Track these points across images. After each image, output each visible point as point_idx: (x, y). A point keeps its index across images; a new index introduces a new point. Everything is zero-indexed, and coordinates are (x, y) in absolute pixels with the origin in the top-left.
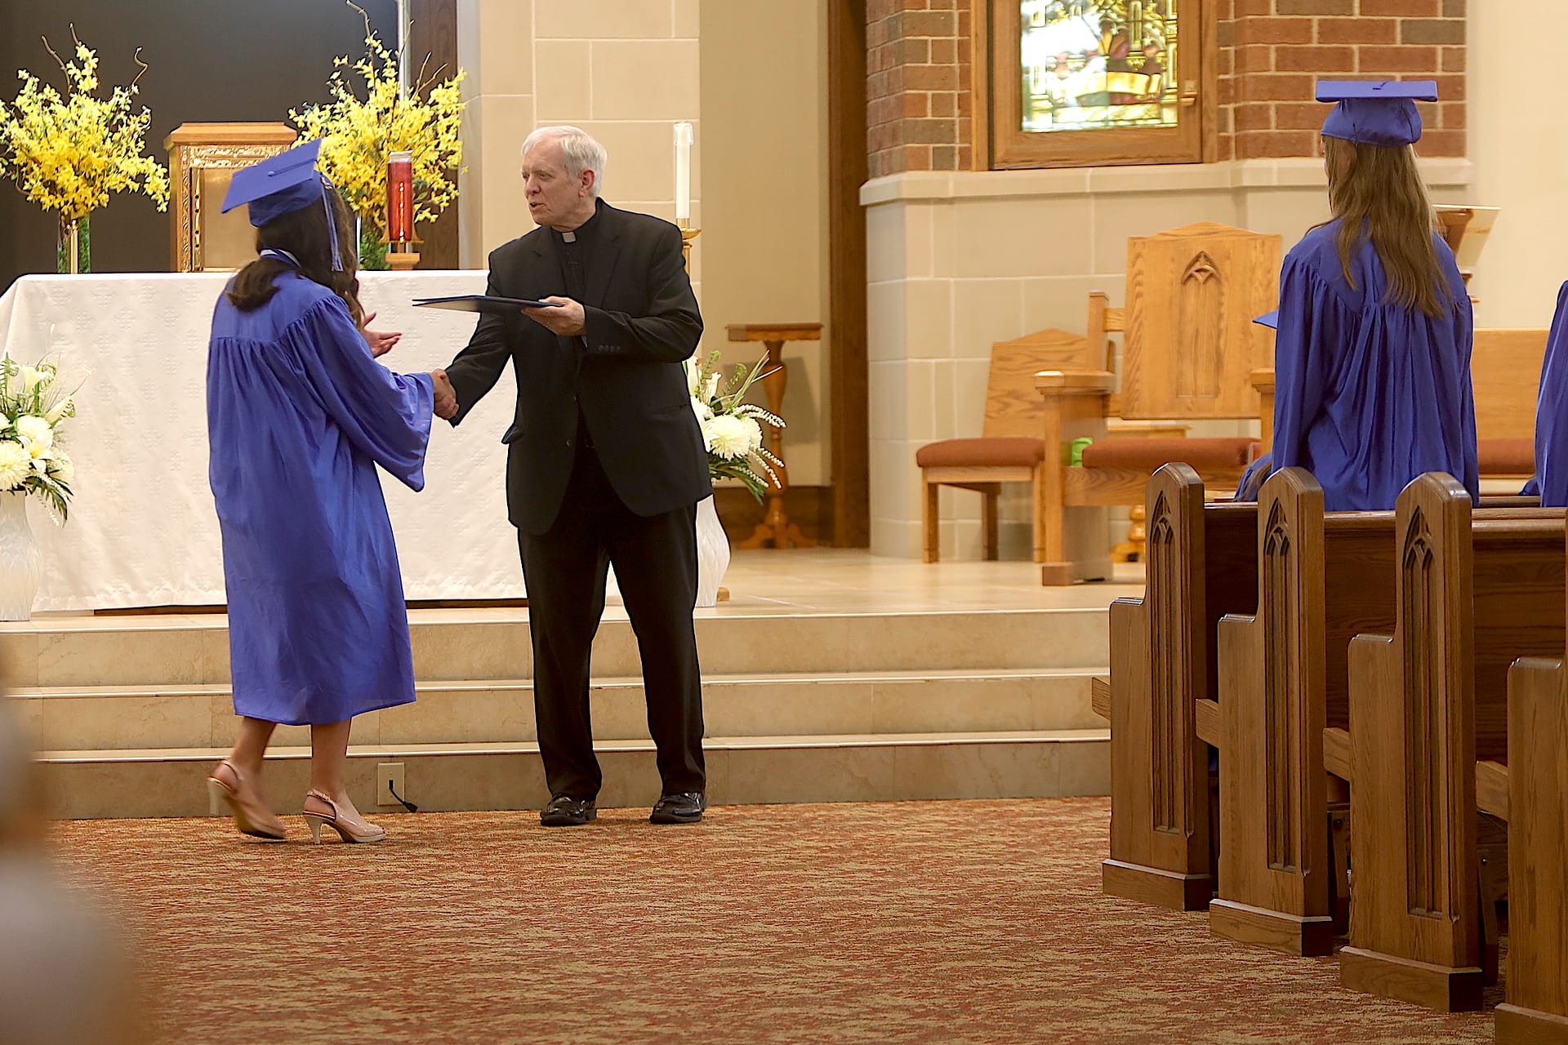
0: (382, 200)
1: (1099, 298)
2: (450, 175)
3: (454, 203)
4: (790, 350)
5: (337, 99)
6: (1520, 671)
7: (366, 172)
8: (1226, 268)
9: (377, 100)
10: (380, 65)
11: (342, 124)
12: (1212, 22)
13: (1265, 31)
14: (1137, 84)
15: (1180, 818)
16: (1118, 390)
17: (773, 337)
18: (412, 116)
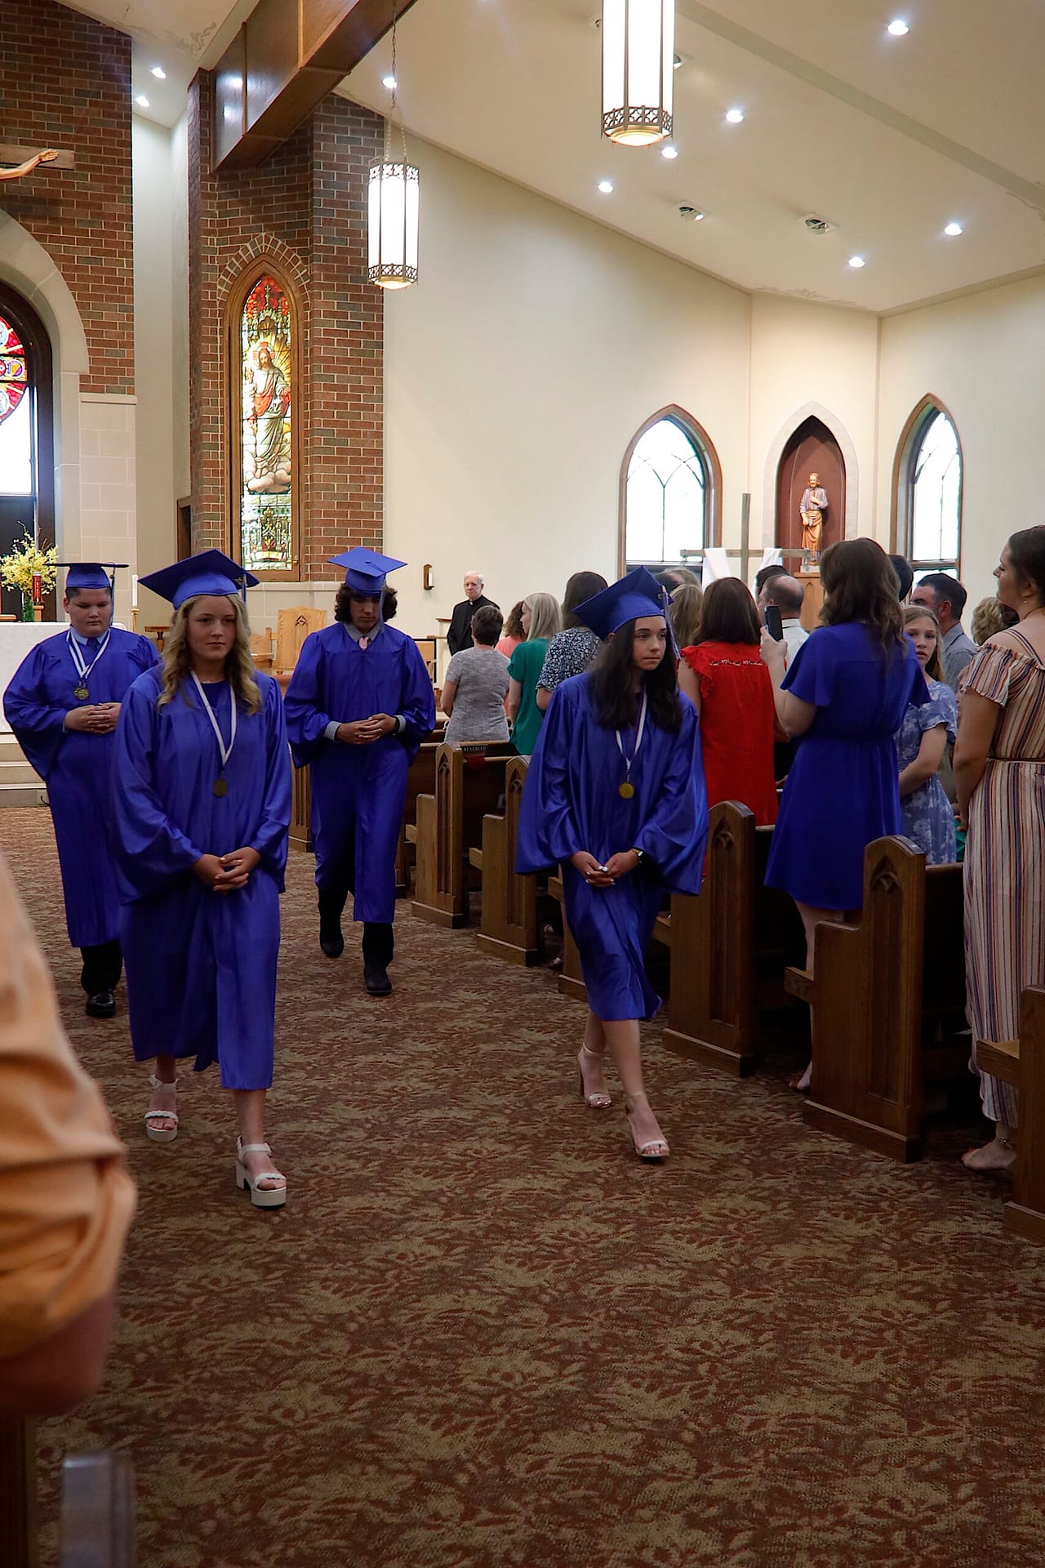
0: (31, 587)
1: (269, 629)
2: (53, 579)
3: (54, 588)
4: (165, 635)
5: (14, 553)
6: (420, 798)
7: (25, 578)
8: (309, 621)
9: (28, 554)
10: (29, 542)
11: (16, 561)
12: (303, 537)
13: (319, 541)
14: (279, 556)
15: (305, 823)
16: (274, 659)
17: (160, 631)
18: (40, 559)
